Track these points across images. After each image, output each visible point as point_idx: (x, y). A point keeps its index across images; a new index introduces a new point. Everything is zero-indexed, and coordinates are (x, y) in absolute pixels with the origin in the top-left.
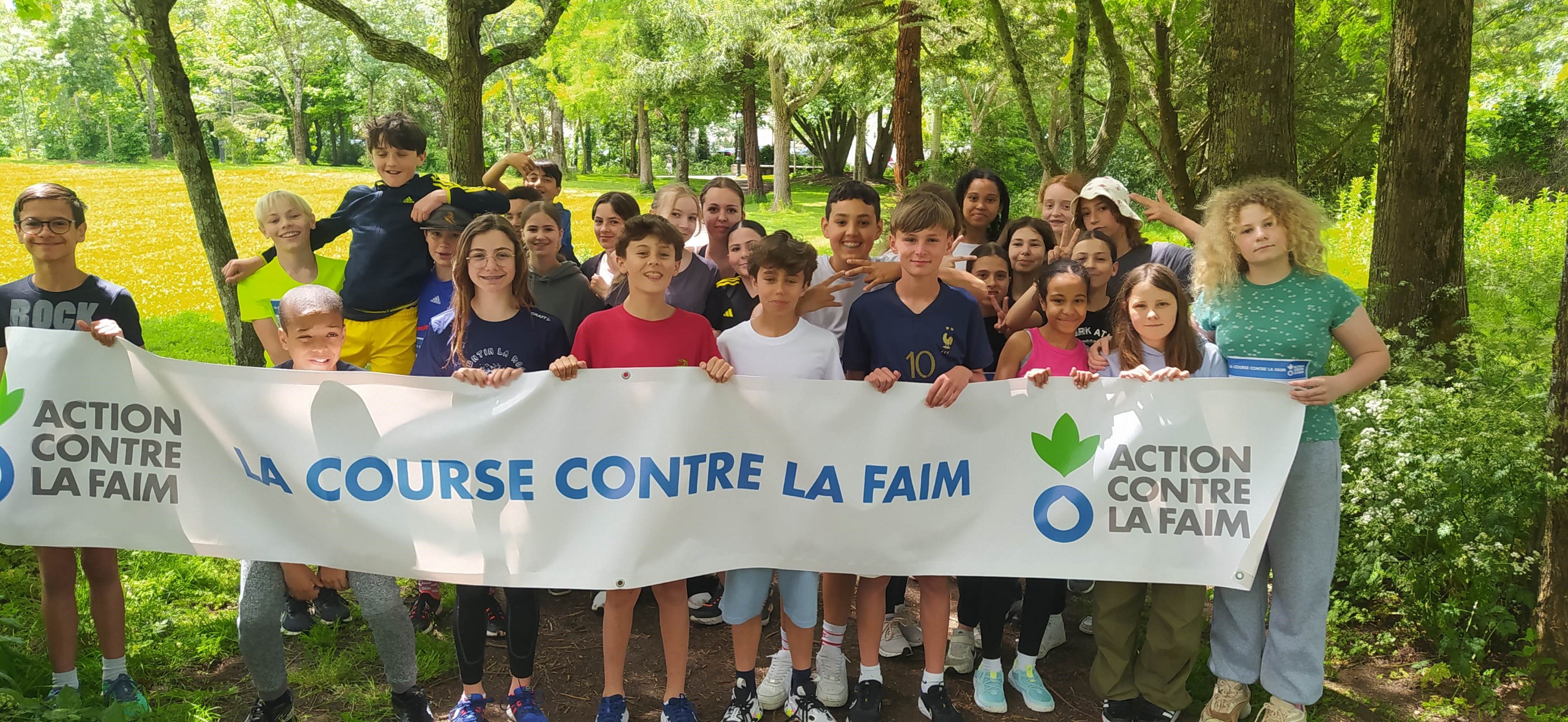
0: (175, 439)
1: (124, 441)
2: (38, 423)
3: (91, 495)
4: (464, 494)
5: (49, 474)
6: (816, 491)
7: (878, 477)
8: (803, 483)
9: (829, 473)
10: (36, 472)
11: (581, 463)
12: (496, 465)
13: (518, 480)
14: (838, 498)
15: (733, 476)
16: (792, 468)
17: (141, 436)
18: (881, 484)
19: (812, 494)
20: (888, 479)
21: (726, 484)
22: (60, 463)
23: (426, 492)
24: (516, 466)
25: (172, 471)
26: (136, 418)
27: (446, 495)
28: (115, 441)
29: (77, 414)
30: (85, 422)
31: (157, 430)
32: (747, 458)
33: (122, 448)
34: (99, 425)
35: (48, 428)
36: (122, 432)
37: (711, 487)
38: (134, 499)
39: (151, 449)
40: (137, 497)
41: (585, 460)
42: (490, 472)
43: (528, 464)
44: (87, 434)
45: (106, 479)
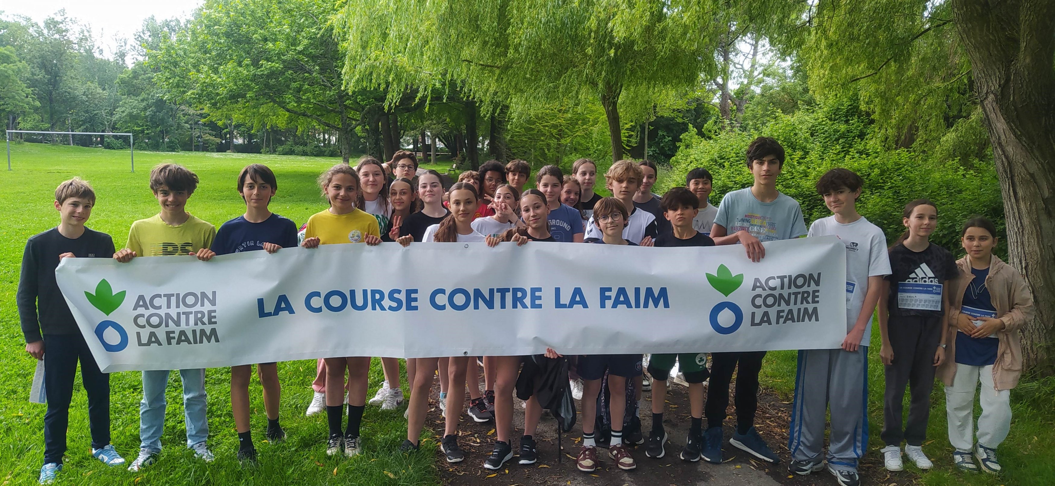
0: (213, 308)
1: (184, 313)
2: (135, 309)
3: (168, 344)
4: (383, 308)
5: (145, 334)
6: (573, 302)
7: (607, 294)
8: (565, 299)
9: (577, 291)
10: (138, 334)
11: (442, 291)
12: (399, 292)
13: (410, 300)
14: (585, 306)
15: (527, 301)
16: (558, 291)
17: (193, 310)
18: (609, 298)
19: (571, 306)
20: (613, 294)
21: (524, 306)
22: (149, 329)
23: (364, 307)
24: (409, 292)
25: (213, 326)
26: (190, 300)
27: (374, 308)
28: (179, 314)
29: (157, 302)
30: (161, 306)
31: (202, 305)
32: (534, 290)
33: (183, 317)
34: (169, 306)
35: (141, 310)
36: (183, 309)
37: (515, 306)
38: (194, 343)
39: (199, 315)
40: (195, 342)
41: (445, 290)
42: (396, 295)
43: (416, 291)
44: (162, 312)
45: (176, 335)
